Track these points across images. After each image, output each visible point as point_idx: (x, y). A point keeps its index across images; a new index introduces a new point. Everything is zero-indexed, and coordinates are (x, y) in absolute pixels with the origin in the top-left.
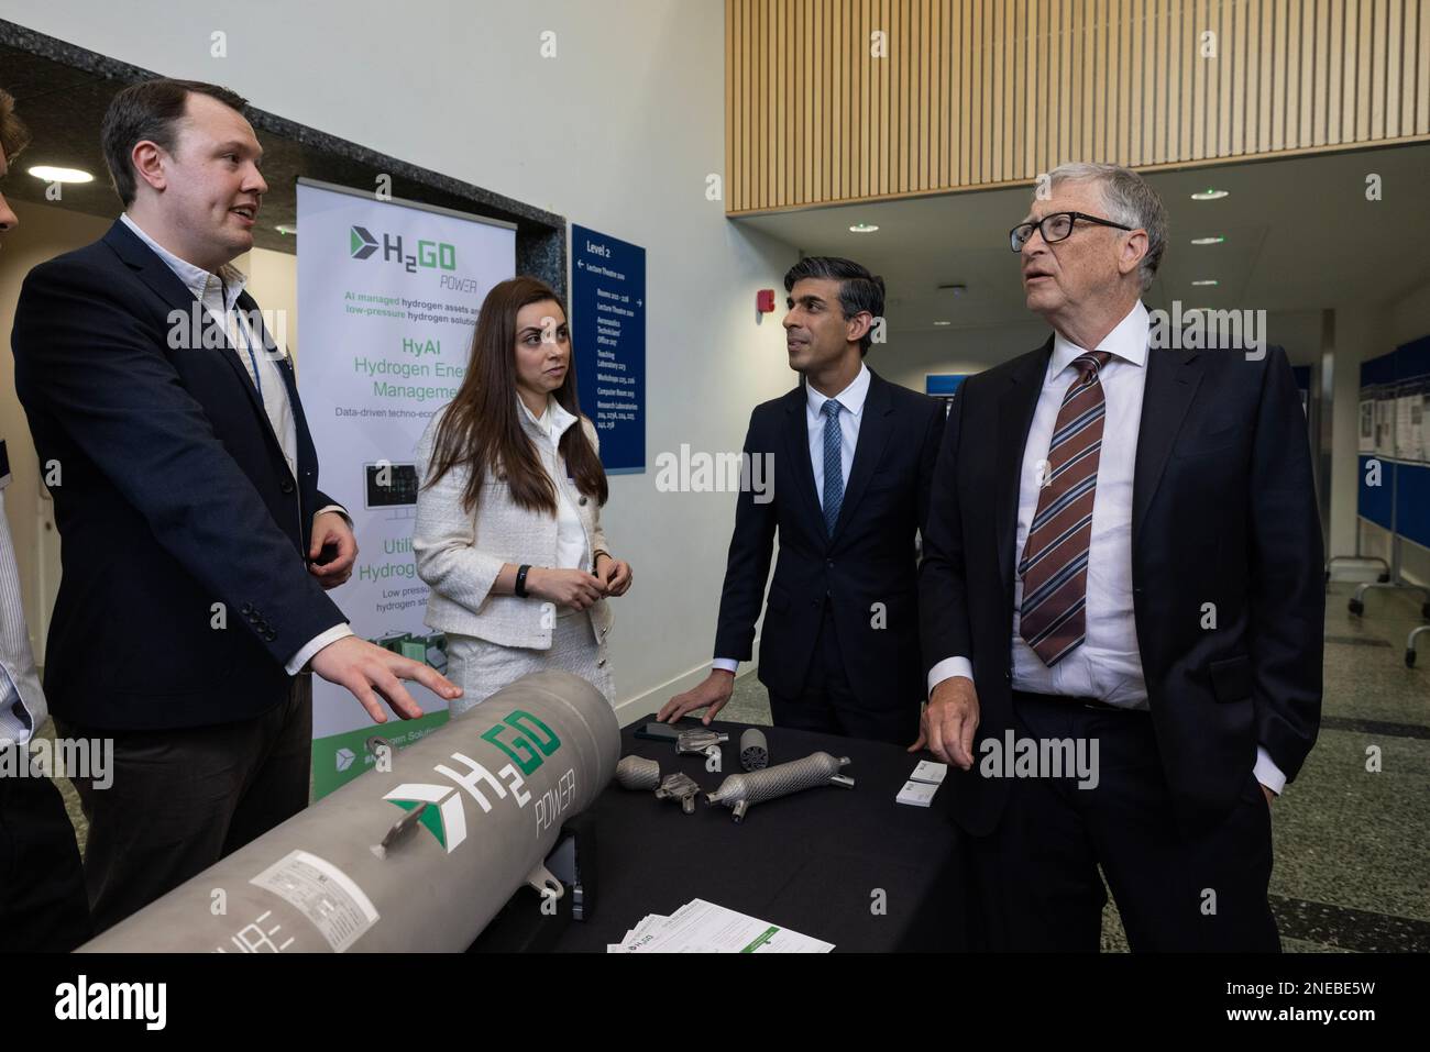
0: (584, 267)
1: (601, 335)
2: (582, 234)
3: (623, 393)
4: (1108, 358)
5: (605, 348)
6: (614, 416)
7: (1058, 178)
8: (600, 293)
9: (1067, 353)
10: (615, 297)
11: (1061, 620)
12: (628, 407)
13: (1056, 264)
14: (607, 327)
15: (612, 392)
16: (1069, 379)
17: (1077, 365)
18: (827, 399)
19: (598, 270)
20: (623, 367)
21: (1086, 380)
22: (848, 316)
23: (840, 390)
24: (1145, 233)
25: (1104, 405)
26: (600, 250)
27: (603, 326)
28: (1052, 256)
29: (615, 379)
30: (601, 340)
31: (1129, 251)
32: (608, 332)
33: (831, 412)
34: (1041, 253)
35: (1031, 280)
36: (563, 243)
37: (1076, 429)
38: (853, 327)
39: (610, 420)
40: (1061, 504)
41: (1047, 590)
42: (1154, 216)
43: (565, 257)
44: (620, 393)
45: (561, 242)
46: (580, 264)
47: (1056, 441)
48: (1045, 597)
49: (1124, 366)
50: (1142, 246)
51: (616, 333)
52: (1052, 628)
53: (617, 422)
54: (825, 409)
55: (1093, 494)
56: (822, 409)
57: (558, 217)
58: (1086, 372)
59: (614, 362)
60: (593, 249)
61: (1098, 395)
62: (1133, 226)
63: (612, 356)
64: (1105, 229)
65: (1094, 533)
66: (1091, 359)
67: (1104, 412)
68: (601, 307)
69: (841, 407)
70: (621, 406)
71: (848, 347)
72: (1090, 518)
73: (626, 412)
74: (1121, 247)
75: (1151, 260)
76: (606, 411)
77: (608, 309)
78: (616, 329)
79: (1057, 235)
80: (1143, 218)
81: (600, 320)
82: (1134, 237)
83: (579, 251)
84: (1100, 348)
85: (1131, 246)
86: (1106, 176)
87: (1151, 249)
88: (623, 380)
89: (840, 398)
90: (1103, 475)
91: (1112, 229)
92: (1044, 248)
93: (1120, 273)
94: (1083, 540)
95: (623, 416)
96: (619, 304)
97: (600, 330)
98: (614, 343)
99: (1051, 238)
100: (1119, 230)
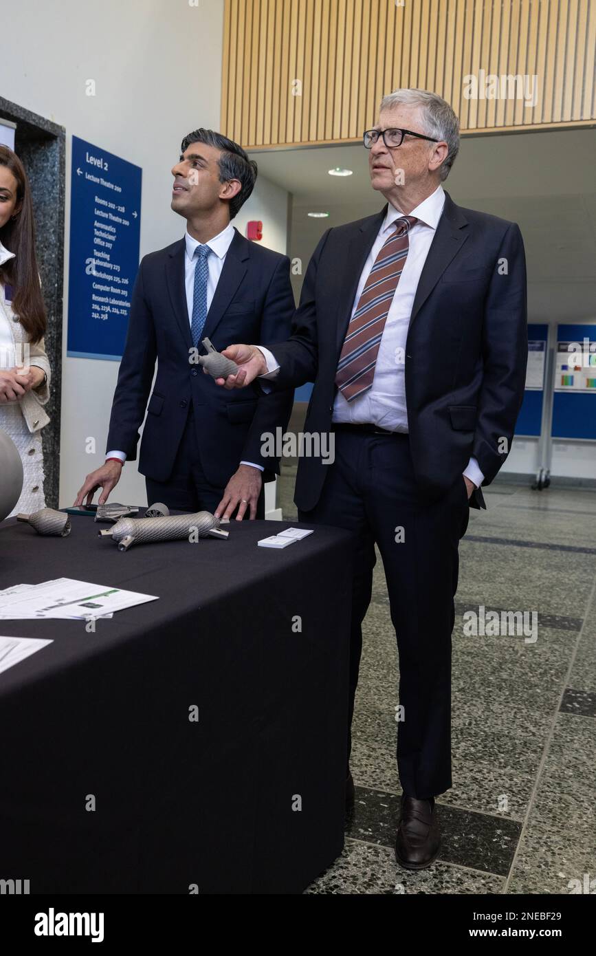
0: (83, 175)
1: (98, 237)
2: (81, 147)
3: (117, 291)
4: (415, 222)
5: (100, 249)
6: (108, 309)
7: (396, 102)
8: (97, 200)
9: (393, 216)
10: (112, 206)
11: (360, 375)
12: (121, 303)
13: (392, 161)
14: (104, 231)
15: (106, 289)
16: (391, 232)
17: (396, 223)
18: (199, 244)
19: (96, 180)
20: (117, 268)
21: (399, 233)
23: (211, 237)
24: (446, 144)
25: (408, 250)
26: (98, 163)
27: (99, 229)
28: (389, 154)
29: (110, 278)
30: (97, 241)
31: (436, 155)
32: (104, 235)
33: (204, 255)
34: (383, 153)
35: (376, 170)
36: (62, 150)
37: (389, 263)
38: (225, 188)
39: (104, 313)
40: (372, 304)
41: (354, 356)
42: (452, 132)
43: (64, 163)
44: (113, 290)
45: (61, 148)
46: (79, 171)
47: (375, 268)
48: (352, 360)
49: (424, 228)
50: (444, 153)
51: (113, 238)
52: (354, 379)
53: (110, 314)
54: (197, 252)
55: (391, 300)
56: (195, 253)
57: (58, 126)
58: (400, 228)
59: (109, 262)
60: (91, 160)
61: (405, 244)
62: (440, 139)
63: (108, 257)
64: (422, 141)
65: (388, 322)
66: (405, 220)
67: (407, 255)
68: (98, 213)
69: (210, 251)
70: (114, 302)
71: (220, 203)
72: (387, 314)
73: (119, 308)
74: (431, 153)
75: (449, 161)
76: (100, 304)
77: (105, 215)
78: (111, 233)
79: (393, 141)
80: (446, 133)
81: (97, 224)
82: (439, 147)
83: (78, 160)
84: (411, 214)
85: (437, 152)
86: (425, 103)
87: (449, 154)
88: (117, 279)
89: (211, 244)
90: (399, 290)
91: (426, 141)
92: (385, 150)
93: (429, 170)
94: (381, 327)
95: (116, 311)
96: (116, 213)
97: (97, 233)
98: (109, 245)
99: (390, 144)
100: (431, 142)
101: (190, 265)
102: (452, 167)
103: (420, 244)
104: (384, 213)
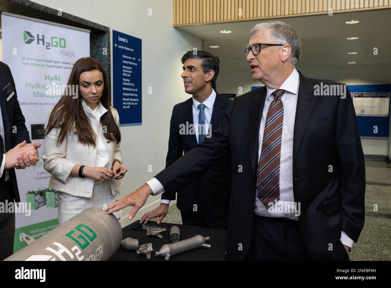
0: (117, 47)
1: (124, 72)
2: (116, 34)
4: (284, 92)
5: (126, 77)
6: (129, 103)
8: (124, 56)
10: (130, 58)
11: (271, 191)
12: (135, 100)
13: (258, 62)
14: (127, 69)
15: (128, 94)
16: (271, 100)
17: (273, 95)
18: (200, 103)
19: (123, 48)
20: (133, 85)
21: (276, 101)
22: (206, 72)
23: (204, 100)
25: (283, 110)
26: (123, 40)
27: (125, 69)
29: (130, 90)
30: (124, 74)
31: (284, 53)
32: (127, 71)
33: (201, 108)
36: (110, 37)
37: (273, 120)
38: (207, 76)
39: (128, 105)
40: (270, 149)
44: (132, 95)
45: (108, 37)
46: (116, 45)
47: (267, 124)
49: (290, 94)
51: (130, 72)
52: (268, 194)
53: (131, 106)
54: (199, 107)
55: (280, 144)
57: (107, 28)
59: (129, 83)
60: (121, 39)
62: (284, 44)
63: (129, 80)
64: (273, 47)
65: (282, 159)
66: (278, 92)
67: (283, 113)
68: (124, 62)
69: (205, 106)
70: (132, 100)
71: (206, 83)
72: (280, 153)
73: (134, 102)
74: (281, 52)
76: (126, 101)
77: (127, 62)
78: (130, 70)
81: (124, 67)
82: (285, 48)
83: (115, 40)
85: (284, 51)
88: (133, 90)
89: (204, 103)
91: (276, 47)
95: (133, 104)
96: (131, 61)
98: (129, 75)
99: (255, 53)
100: (279, 46)
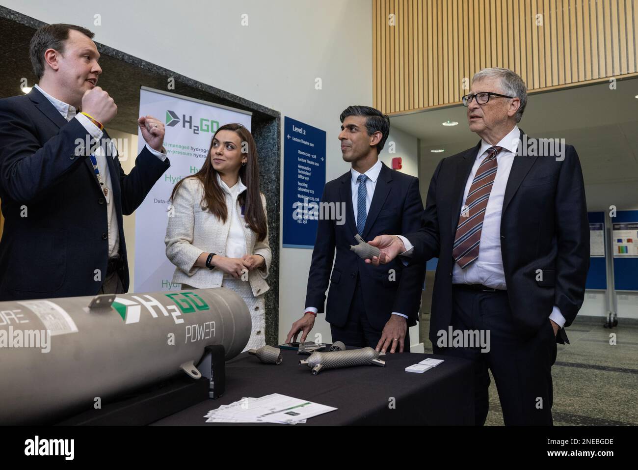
0: (291, 139)
1: (300, 174)
2: (289, 122)
4: (501, 149)
5: (302, 181)
7: (483, 76)
8: (299, 152)
9: (485, 147)
10: (308, 155)
11: (468, 251)
13: (483, 113)
14: (304, 170)
16: (484, 157)
17: (488, 151)
18: (360, 174)
19: (299, 141)
20: (312, 192)
21: (490, 157)
22: (370, 134)
23: (367, 169)
24: (518, 100)
25: (497, 168)
26: (300, 131)
27: (301, 169)
28: (480, 109)
29: (308, 198)
30: (300, 176)
31: (512, 107)
32: (304, 173)
34: (476, 108)
35: (472, 119)
36: (279, 125)
37: (485, 176)
38: (372, 139)
40: (474, 204)
41: (464, 238)
42: (522, 92)
43: (280, 132)
45: (278, 124)
46: (288, 136)
47: (475, 180)
48: (463, 240)
49: (508, 153)
50: (518, 105)
51: (309, 174)
52: (465, 253)
55: (487, 200)
56: (358, 180)
57: (276, 111)
58: (491, 154)
59: (307, 189)
60: (296, 129)
61: (495, 163)
62: (514, 97)
63: (306, 185)
64: (502, 98)
65: (486, 214)
66: (494, 149)
67: (496, 171)
68: (300, 160)
69: (367, 178)
71: (371, 149)
72: (485, 209)
74: (509, 106)
75: (521, 110)
77: (304, 161)
78: (308, 171)
80: (517, 93)
81: (299, 166)
82: (514, 101)
83: (288, 130)
84: (498, 145)
85: (513, 105)
86: (502, 75)
87: (521, 106)
88: (312, 199)
89: (367, 173)
90: (492, 194)
91: (505, 98)
92: (477, 106)
93: (508, 116)
94: (482, 218)
96: (311, 159)
97: (300, 172)
98: (307, 179)
99: (481, 102)
100: (508, 99)
101: (355, 187)
102: (524, 113)
103: (505, 164)
104: (479, 146)
